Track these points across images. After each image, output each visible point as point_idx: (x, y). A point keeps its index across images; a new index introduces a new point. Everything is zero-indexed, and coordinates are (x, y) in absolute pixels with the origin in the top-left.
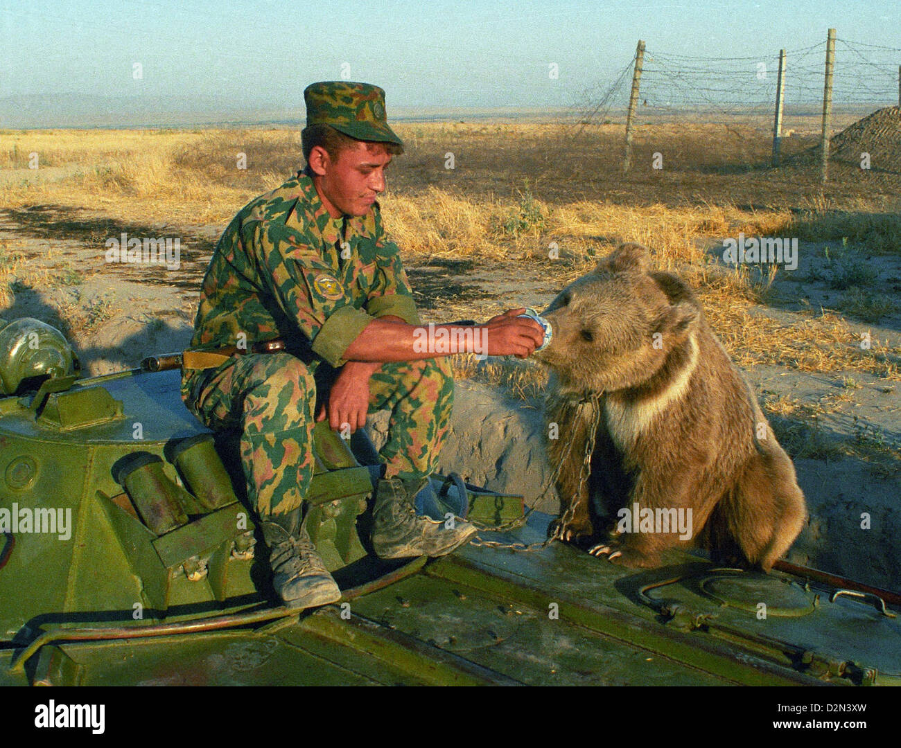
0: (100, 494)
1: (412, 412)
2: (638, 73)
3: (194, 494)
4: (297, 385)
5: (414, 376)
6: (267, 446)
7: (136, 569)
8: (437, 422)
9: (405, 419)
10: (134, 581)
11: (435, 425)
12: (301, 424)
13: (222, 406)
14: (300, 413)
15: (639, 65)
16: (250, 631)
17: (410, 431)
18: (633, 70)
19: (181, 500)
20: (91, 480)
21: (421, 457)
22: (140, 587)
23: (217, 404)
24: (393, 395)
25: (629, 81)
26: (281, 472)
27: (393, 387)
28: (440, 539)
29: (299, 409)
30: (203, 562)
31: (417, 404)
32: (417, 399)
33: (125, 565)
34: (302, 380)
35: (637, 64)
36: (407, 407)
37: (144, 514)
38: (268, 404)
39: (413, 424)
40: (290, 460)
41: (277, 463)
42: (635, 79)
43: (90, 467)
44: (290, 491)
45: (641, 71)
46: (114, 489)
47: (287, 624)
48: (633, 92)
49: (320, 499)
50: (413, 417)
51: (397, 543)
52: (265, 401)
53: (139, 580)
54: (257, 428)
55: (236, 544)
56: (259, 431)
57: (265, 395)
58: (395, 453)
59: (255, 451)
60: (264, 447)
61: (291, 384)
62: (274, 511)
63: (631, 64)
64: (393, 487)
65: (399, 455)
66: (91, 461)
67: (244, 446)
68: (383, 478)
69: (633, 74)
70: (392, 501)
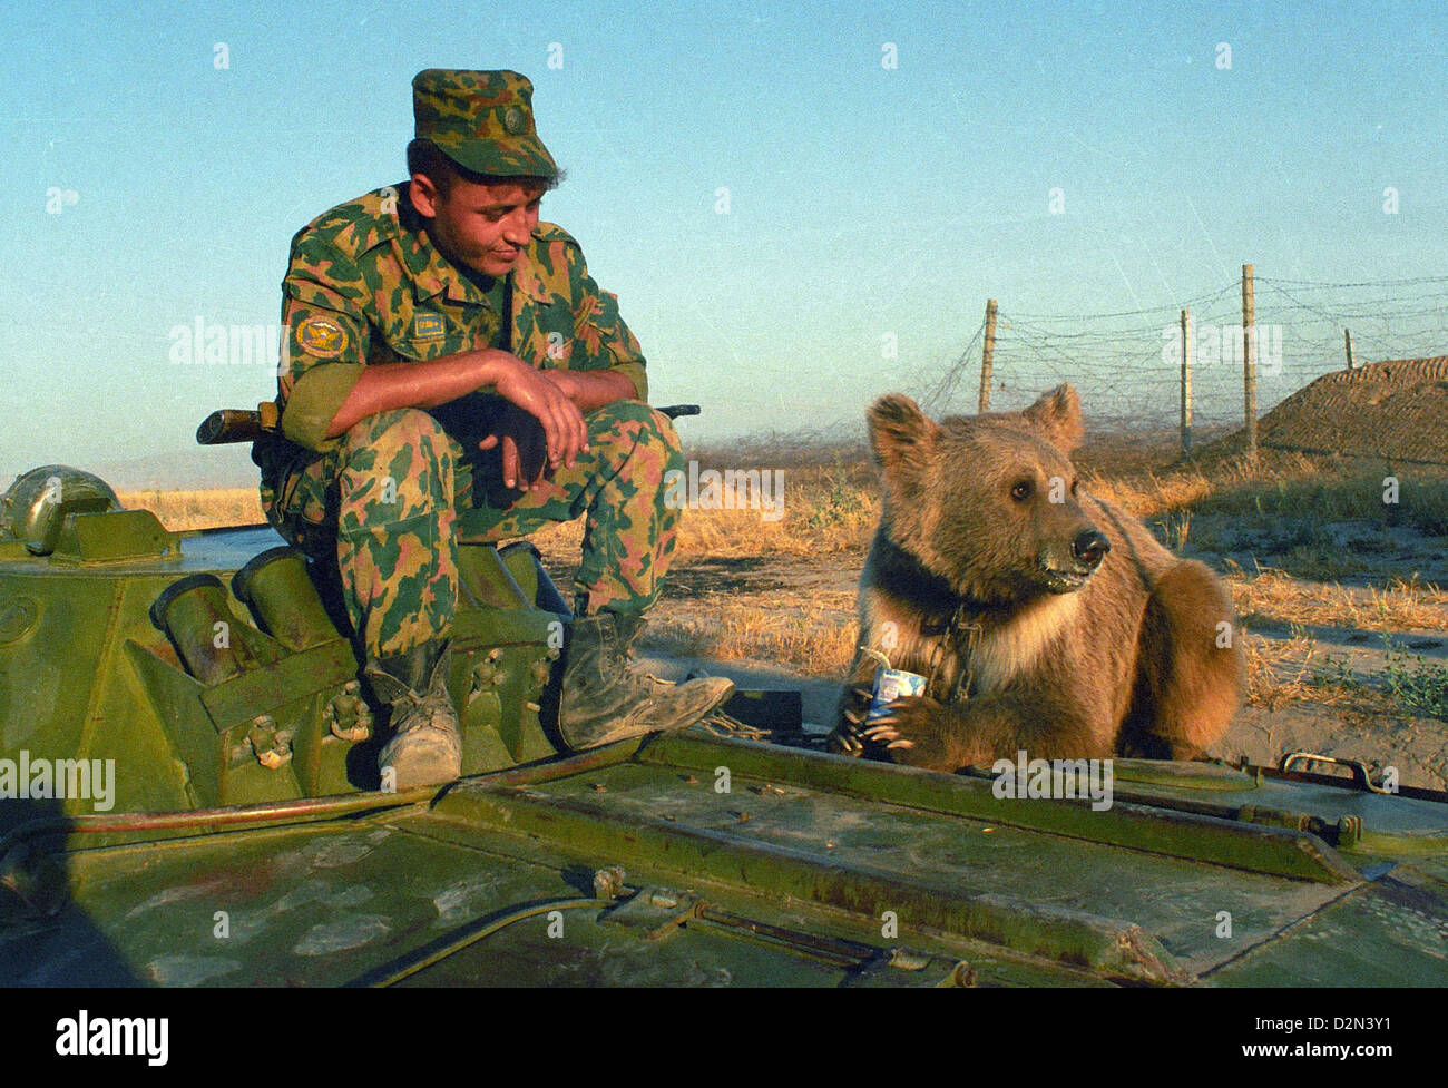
0: (133, 647)
1: (623, 504)
2: (989, 342)
3: (269, 633)
4: (417, 450)
5: (623, 445)
6: (375, 545)
7: (179, 750)
8: (660, 518)
9: (613, 515)
10: (175, 767)
11: (657, 524)
12: (427, 511)
13: (313, 500)
14: (424, 493)
15: (990, 333)
16: (348, 822)
17: (620, 533)
18: (983, 340)
19: (252, 647)
20: (118, 626)
21: (642, 572)
22: (185, 778)
23: (306, 498)
24: (592, 479)
25: (978, 355)
26: (392, 585)
27: (591, 468)
28: (682, 700)
29: (423, 488)
30: (284, 735)
31: (628, 489)
32: (630, 481)
33: (163, 744)
34: (427, 442)
35: (987, 331)
36: (614, 495)
37: (190, 659)
38: (373, 481)
39: (626, 523)
40: (408, 567)
41: (388, 571)
42: (986, 352)
43: (118, 607)
44: (410, 615)
45: (994, 339)
46: (153, 638)
47: (407, 813)
48: (984, 369)
49: (468, 644)
50: (625, 510)
51: (611, 716)
52: (368, 475)
53: (183, 768)
54: (357, 521)
55: (334, 706)
56: (361, 523)
57: (369, 467)
58: (599, 574)
59: (356, 554)
60: (370, 546)
61: (408, 448)
62: (385, 648)
63: (980, 332)
64: (600, 629)
65: (606, 576)
66: (119, 599)
67: (344, 549)
68: (584, 615)
69: (983, 345)
70: (598, 652)
